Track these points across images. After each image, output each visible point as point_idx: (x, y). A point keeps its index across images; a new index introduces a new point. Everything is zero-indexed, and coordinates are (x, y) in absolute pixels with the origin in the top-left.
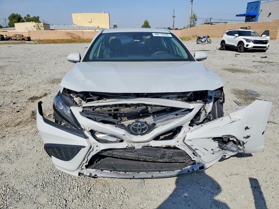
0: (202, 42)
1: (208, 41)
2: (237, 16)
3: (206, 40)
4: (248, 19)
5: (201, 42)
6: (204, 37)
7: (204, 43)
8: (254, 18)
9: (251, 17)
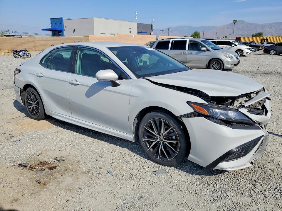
0: (21, 56)
1: (26, 55)
2: (43, 30)
3: (24, 54)
4: (54, 34)
5: (19, 56)
6: (21, 51)
7: (23, 57)
8: (61, 32)
9: (58, 32)
